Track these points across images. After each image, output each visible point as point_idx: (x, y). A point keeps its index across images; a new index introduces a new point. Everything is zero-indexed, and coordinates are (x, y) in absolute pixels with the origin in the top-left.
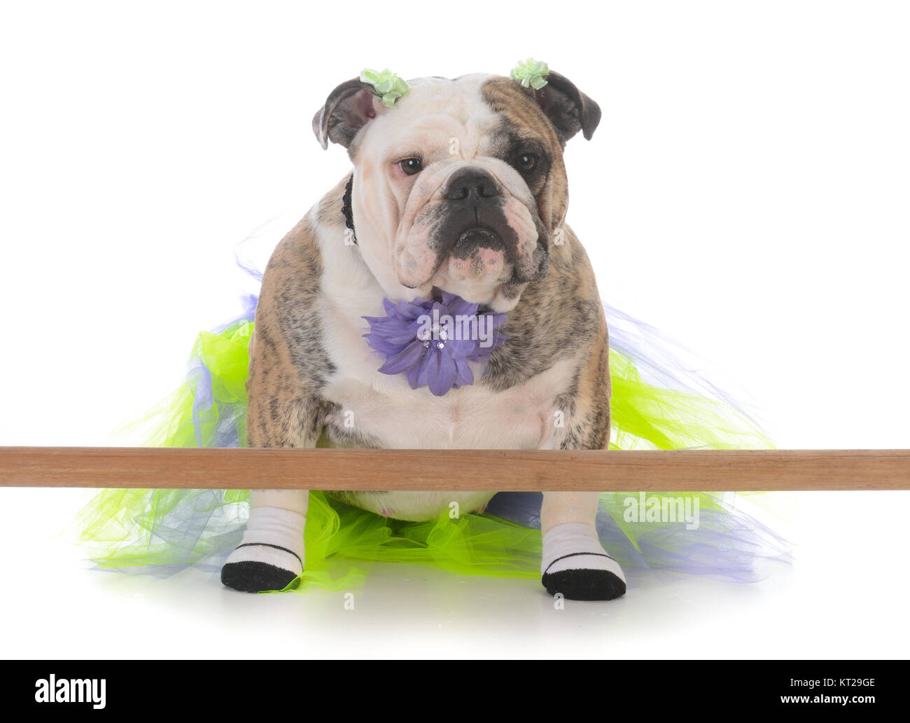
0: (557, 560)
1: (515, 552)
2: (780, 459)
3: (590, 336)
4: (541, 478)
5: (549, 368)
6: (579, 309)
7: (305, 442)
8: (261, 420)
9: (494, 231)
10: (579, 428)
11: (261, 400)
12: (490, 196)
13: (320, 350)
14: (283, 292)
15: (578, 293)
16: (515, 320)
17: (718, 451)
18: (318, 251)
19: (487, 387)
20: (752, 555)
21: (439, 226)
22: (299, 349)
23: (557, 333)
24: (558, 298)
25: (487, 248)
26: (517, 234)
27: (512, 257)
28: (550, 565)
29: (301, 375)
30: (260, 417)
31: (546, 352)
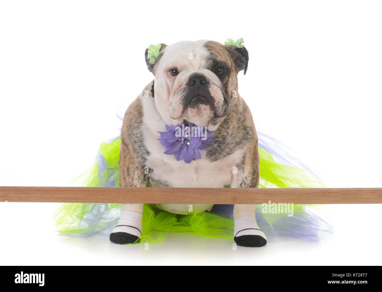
0: (240, 231)
1: (224, 229)
2: (328, 191)
3: (250, 140)
4: (234, 199)
5: (233, 153)
6: (245, 129)
7: (141, 184)
8: (123, 176)
9: (205, 98)
10: (246, 178)
11: (124, 168)
12: (205, 84)
13: (143, 146)
14: (129, 124)
15: (245, 123)
16: (219, 134)
17: (304, 189)
18: (142, 107)
19: (208, 160)
20: (317, 229)
21: (184, 96)
22: (136, 146)
23: (236, 139)
24: (237, 125)
25: (203, 104)
26: (215, 99)
27: (213, 108)
28: (237, 234)
29: (138, 157)
30: (123, 175)
31: (232, 146)
